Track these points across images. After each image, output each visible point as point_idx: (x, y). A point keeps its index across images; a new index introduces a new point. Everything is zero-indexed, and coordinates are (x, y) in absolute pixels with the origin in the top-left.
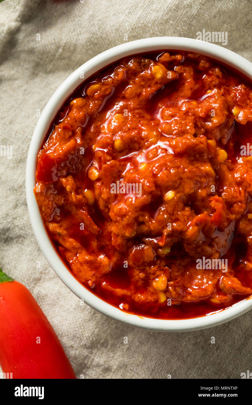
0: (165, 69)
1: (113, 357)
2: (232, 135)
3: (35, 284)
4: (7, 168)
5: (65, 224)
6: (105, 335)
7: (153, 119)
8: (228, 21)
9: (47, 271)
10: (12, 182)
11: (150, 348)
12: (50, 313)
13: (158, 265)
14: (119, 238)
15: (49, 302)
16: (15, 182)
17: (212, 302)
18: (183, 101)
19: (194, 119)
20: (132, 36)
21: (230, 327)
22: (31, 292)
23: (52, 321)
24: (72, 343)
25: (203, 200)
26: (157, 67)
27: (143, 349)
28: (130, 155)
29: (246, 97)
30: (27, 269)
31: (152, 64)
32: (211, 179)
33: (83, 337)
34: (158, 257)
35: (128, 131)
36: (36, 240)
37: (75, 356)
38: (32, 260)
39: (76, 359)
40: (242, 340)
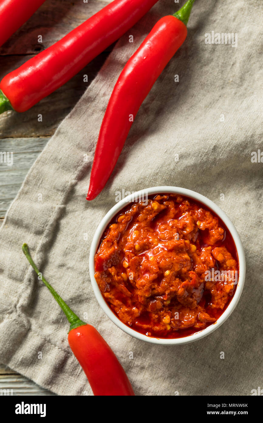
0: (158, 204)
1: (145, 361)
2: (198, 236)
3: (98, 324)
4: (76, 262)
5: (113, 293)
6: (140, 349)
7: (155, 232)
8: (192, 171)
9: (104, 317)
10: (80, 269)
11: (165, 354)
12: (108, 340)
13: (164, 310)
14: (142, 298)
15: (107, 334)
16: (82, 269)
17: (195, 327)
18: (170, 220)
19: (177, 230)
20: (139, 184)
21: (208, 338)
22: (96, 329)
23: (110, 344)
24: (122, 355)
25: (185, 273)
26: (154, 203)
27: (161, 355)
28: (144, 253)
29: (204, 215)
30: (93, 316)
31: (151, 202)
32: (189, 262)
33: (128, 351)
34: (164, 306)
35: (142, 240)
36: (97, 300)
37: (124, 362)
38: (95, 311)
39: (125, 364)
40: (215, 345)
